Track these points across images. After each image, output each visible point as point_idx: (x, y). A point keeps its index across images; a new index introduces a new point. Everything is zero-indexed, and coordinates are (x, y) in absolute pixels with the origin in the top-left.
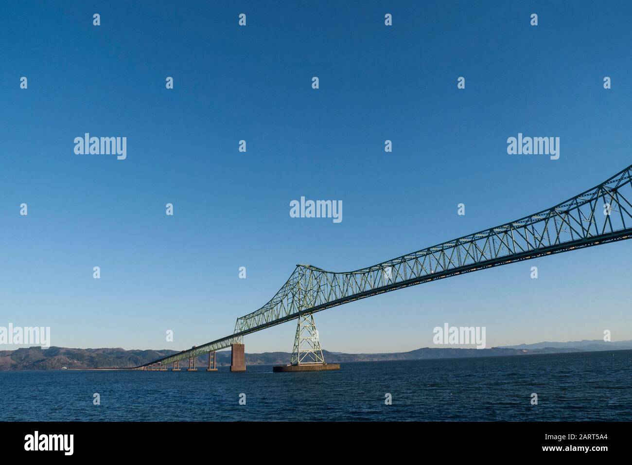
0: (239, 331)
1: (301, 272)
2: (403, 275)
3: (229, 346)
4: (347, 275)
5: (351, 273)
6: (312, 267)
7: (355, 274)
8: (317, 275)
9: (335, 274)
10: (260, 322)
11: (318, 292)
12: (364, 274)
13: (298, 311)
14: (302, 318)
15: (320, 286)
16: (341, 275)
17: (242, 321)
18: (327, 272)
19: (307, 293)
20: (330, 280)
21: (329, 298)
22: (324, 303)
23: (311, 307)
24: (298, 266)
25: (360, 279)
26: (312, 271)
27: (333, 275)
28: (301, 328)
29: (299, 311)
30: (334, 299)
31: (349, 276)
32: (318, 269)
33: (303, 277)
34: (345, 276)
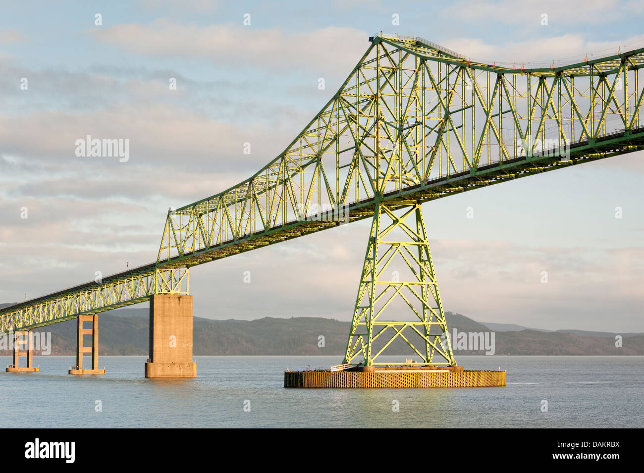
0: (174, 253)
1: (385, 62)
3: (140, 300)
4: (542, 78)
5: (559, 73)
6: (425, 46)
7: (572, 76)
8: (440, 74)
9: (501, 74)
10: (244, 224)
11: (440, 132)
12: (603, 76)
13: (372, 195)
14: (385, 219)
15: (448, 113)
16: (522, 78)
17: (186, 218)
18: (473, 67)
19: (405, 132)
20: (484, 93)
21: (477, 151)
22: (459, 170)
23: (417, 182)
24: (376, 41)
25: (587, 93)
26: (424, 60)
27: (494, 76)
28: (381, 248)
29: (377, 193)
30: (495, 159)
31: (549, 82)
32: (443, 57)
33: (392, 81)
34: (535, 81)
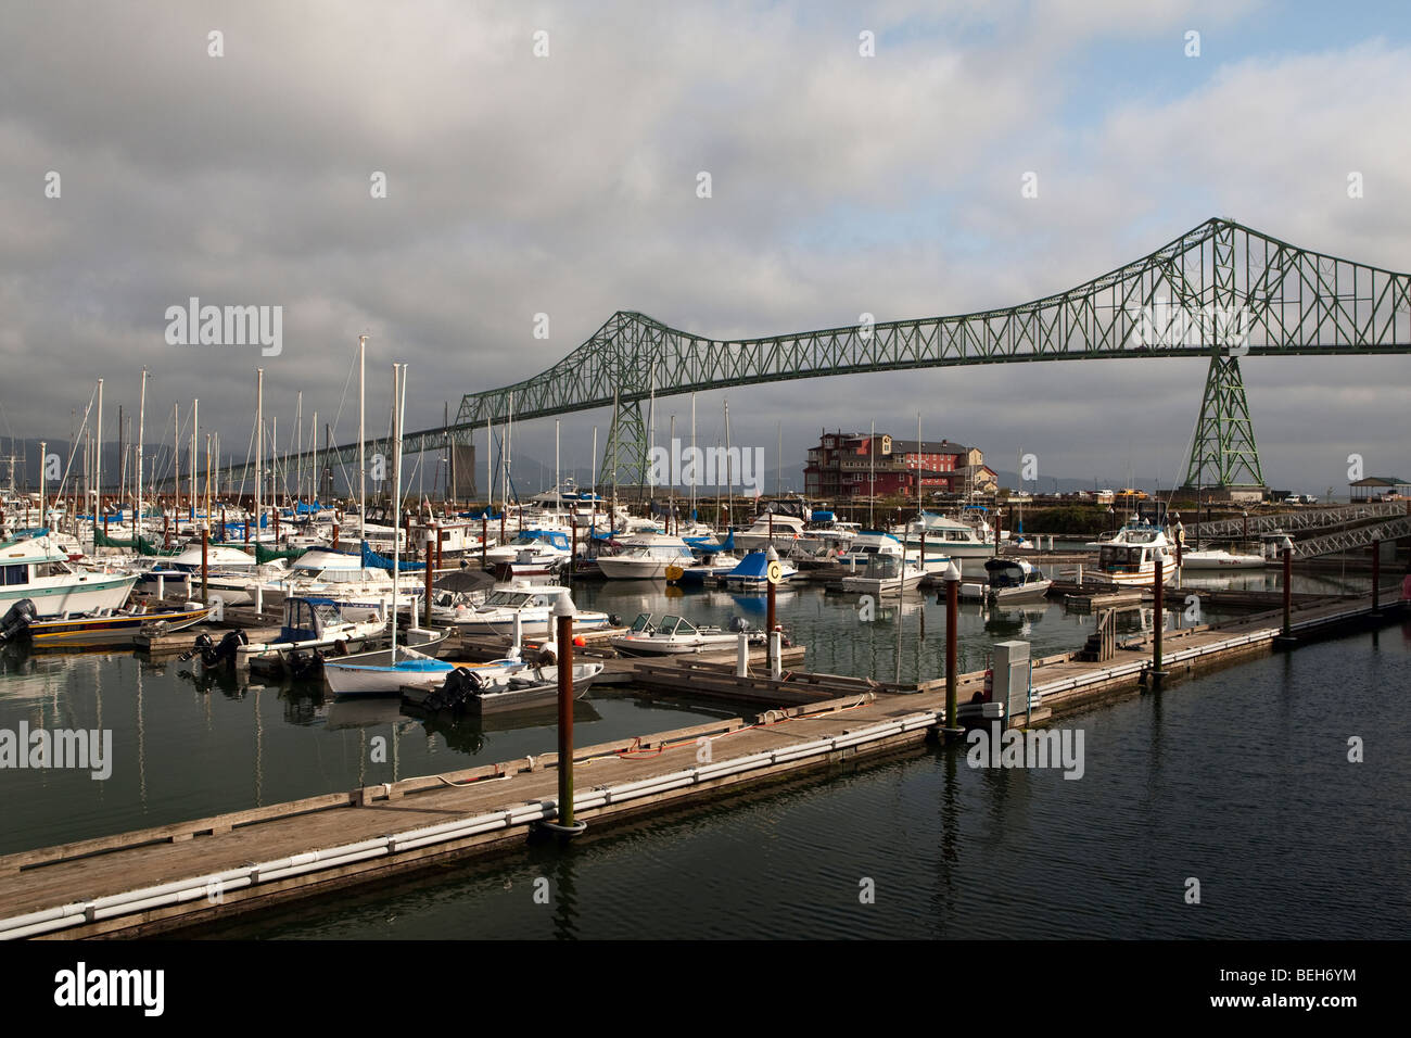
0: (469, 421)
2: (811, 358)
